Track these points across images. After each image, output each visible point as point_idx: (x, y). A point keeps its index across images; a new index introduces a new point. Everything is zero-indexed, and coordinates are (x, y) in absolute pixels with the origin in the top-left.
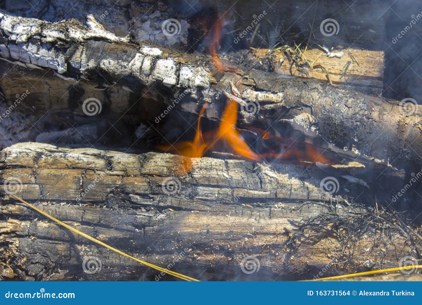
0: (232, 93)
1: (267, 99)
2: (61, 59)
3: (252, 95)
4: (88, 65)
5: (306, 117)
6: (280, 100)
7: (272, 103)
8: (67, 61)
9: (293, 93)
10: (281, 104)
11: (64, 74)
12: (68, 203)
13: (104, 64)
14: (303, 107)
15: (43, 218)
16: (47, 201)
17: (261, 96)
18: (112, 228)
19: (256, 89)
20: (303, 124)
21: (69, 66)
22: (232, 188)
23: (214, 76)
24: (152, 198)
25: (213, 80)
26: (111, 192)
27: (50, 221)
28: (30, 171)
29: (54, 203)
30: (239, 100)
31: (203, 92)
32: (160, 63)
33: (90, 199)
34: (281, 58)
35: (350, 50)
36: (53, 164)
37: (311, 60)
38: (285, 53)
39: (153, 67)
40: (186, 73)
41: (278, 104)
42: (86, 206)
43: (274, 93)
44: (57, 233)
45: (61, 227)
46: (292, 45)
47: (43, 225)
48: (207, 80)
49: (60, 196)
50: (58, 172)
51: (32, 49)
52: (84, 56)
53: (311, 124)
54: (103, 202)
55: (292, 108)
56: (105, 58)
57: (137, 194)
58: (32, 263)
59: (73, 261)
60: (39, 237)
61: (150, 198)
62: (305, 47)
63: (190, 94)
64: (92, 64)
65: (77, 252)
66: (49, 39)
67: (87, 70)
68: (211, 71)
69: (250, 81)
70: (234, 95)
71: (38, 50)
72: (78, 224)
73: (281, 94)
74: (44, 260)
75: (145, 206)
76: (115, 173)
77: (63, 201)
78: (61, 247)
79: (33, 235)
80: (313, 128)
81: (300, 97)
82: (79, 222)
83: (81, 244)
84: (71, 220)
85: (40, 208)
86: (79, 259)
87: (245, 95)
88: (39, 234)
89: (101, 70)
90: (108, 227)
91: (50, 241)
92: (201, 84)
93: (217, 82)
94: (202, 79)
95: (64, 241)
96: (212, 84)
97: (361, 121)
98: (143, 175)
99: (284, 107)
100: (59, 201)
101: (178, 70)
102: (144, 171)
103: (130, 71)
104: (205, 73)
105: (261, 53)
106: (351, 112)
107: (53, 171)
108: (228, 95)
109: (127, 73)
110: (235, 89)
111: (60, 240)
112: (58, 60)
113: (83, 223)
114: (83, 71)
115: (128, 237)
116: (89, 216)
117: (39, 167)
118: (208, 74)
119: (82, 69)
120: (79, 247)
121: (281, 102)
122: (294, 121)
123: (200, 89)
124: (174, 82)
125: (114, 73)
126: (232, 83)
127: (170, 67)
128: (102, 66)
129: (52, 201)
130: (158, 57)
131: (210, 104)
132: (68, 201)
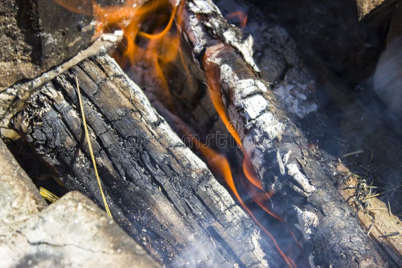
0: (282, 157)
1: (301, 182)
2: (204, 42)
3: (294, 169)
4: (214, 60)
5: (313, 218)
6: (309, 191)
7: (300, 187)
8: (205, 46)
9: (323, 195)
10: (307, 195)
11: (196, 54)
12: (102, 117)
13: (224, 68)
14: (319, 211)
15: (78, 110)
16: (93, 103)
17: (300, 177)
18: (112, 161)
19: (302, 171)
20: (306, 220)
21: (204, 50)
22: (216, 219)
23: (283, 135)
24: (157, 169)
25: (280, 138)
26: (136, 137)
27: (81, 117)
28: (104, 76)
29: (95, 109)
30: (282, 166)
31: (264, 140)
32: (259, 98)
33: (119, 128)
34: (352, 183)
36: (123, 88)
37: (372, 206)
38: (359, 184)
39: (249, 96)
40: (267, 118)
41: (305, 193)
42: (112, 131)
43: (310, 183)
44: (76, 127)
45: (83, 127)
46: (368, 184)
47: (74, 114)
48: (275, 134)
49: (102, 108)
50: (119, 94)
51: (194, 21)
52: (219, 52)
53: (311, 227)
54: (124, 138)
55: (311, 204)
56: (229, 64)
57: (149, 155)
58: (42, 130)
59: (68, 160)
60: (63, 120)
61: (155, 168)
62: (377, 193)
63: (256, 134)
64: (217, 61)
65: (77, 152)
66: (208, 25)
67: (211, 63)
68: (285, 131)
69: (303, 162)
70: (282, 159)
71: (196, 26)
72: (94, 136)
73: (313, 189)
74: (50, 136)
75: (147, 169)
76: (153, 131)
77: (102, 113)
78: (70, 141)
79: (62, 114)
80: (309, 231)
81: (325, 203)
82: (96, 135)
83: (83, 151)
84: (93, 130)
85: (82, 102)
86: (73, 161)
87: (289, 166)
88: (65, 117)
89: (219, 70)
90: (109, 156)
91: (67, 129)
93: (280, 141)
94: (273, 130)
95: (75, 138)
96: (276, 139)
98: (168, 150)
99: (306, 198)
100: (99, 111)
101: (263, 111)
102: (171, 149)
103: (234, 86)
104: (280, 129)
105: (341, 168)
106: (349, 245)
107: (117, 90)
108: (279, 156)
109: (231, 86)
110: (287, 156)
111: (74, 136)
112: (201, 41)
113: (99, 139)
114: (208, 61)
115: (115, 177)
116: (106, 139)
117: (112, 81)
118: (281, 131)
119: (209, 60)
120: (80, 153)
121: (308, 193)
122: (302, 213)
123: (265, 135)
124: (253, 116)
125: (224, 79)
126: (290, 152)
127: (261, 105)
128: (222, 68)
129: (96, 106)
130: (261, 93)
131: (262, 153)
132: (104, 116)
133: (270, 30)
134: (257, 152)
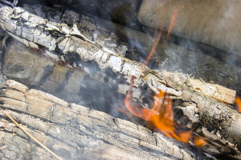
0: (152, 84)
1: (172, 93)
3: (164, 88)
4: (69, 49)
5: (194, 108)
6: (179, 95)
7: (173, 95)
8: (57, 44)
9: (187, 93)
10: (180, 98)
11: (52, 52)
12: (41, 120)
13: (79, 51)
14: (192, 103)
16: (29, 114)
17: (169, 90)
18: (64, 142)
19: (167, 86)
20: (191, 111)
21: (57, 47)
22: (140, 140)
23: (143, 72)
24: (92, 131)
26: (69, 120)
28: (23, 95)
29: (33, 117)
30: (155, 89)
31: (134, 80)
32: (112, 57)
33: (56, 120)
37: (195, 85)
39: (107, 60)
40: (127, 67)
41: (178, 97)
42: (52, 125)
43: (177, 90)
46: (185, 74)
48: (139, 74)
49: (37, 114)
50: (39, 100)
51: (37, 32)
52: (68, 43)
53: (196, 113)
54: (62, 125)
55: (186, 101)
56: (80, 47)
57: (84, 126)
58: (9, 150)
60: (18, 135)
61: (91, 131)
62: (192, 77)
63: (127, 79)
64: (72, 49)
67: (68, 52)
69: (164, 81)
70: (153, 86)
71: (41, 34)
72: (44, 134)
73: (180, 92)
74: (17, 150)
75: (87, 135)
76: (73, 111)
77: (38, 118)
79: (15, 133)
82: (45, 133)
84: (40, 131)
85: (23, 118)
87: (159, 87)
88: (19, 133)
89: (77, 53)
90: (62, 141)
91: (24, 140)
92: (134, 75)
93: (144, 76)
94: (136, 72)
96: (141, 76)
97: (225, 117)
98: (89, 116)
99: (181, 100)
100: (36, 117)
101: (123, 64)
102: (90, 115)
103: (94, 58)
104: (138, 69)
105: (167, 73)
106: (220, 112)
107: (37, 99)
108: (150, 85)
109: (91, 59)
110: (154, 83)
112: (51, 42)
113: (47, 134)
114: (65, 52)
115: (72, 151)
117: (28, 94)
118: (141, 70)
120: (40, 150)
121: (180, 96)
122: (186, 109)
123: (134, 78)
124: (119, 70)
125: (83, 57)
126: (153, 79)
127: (118, 62)
128: (77, 51)
129: (32, 115)
130: (112, 55)
131: (137, 88)
132: (41, 119)
133: (64, 15)
134: (134, 89)
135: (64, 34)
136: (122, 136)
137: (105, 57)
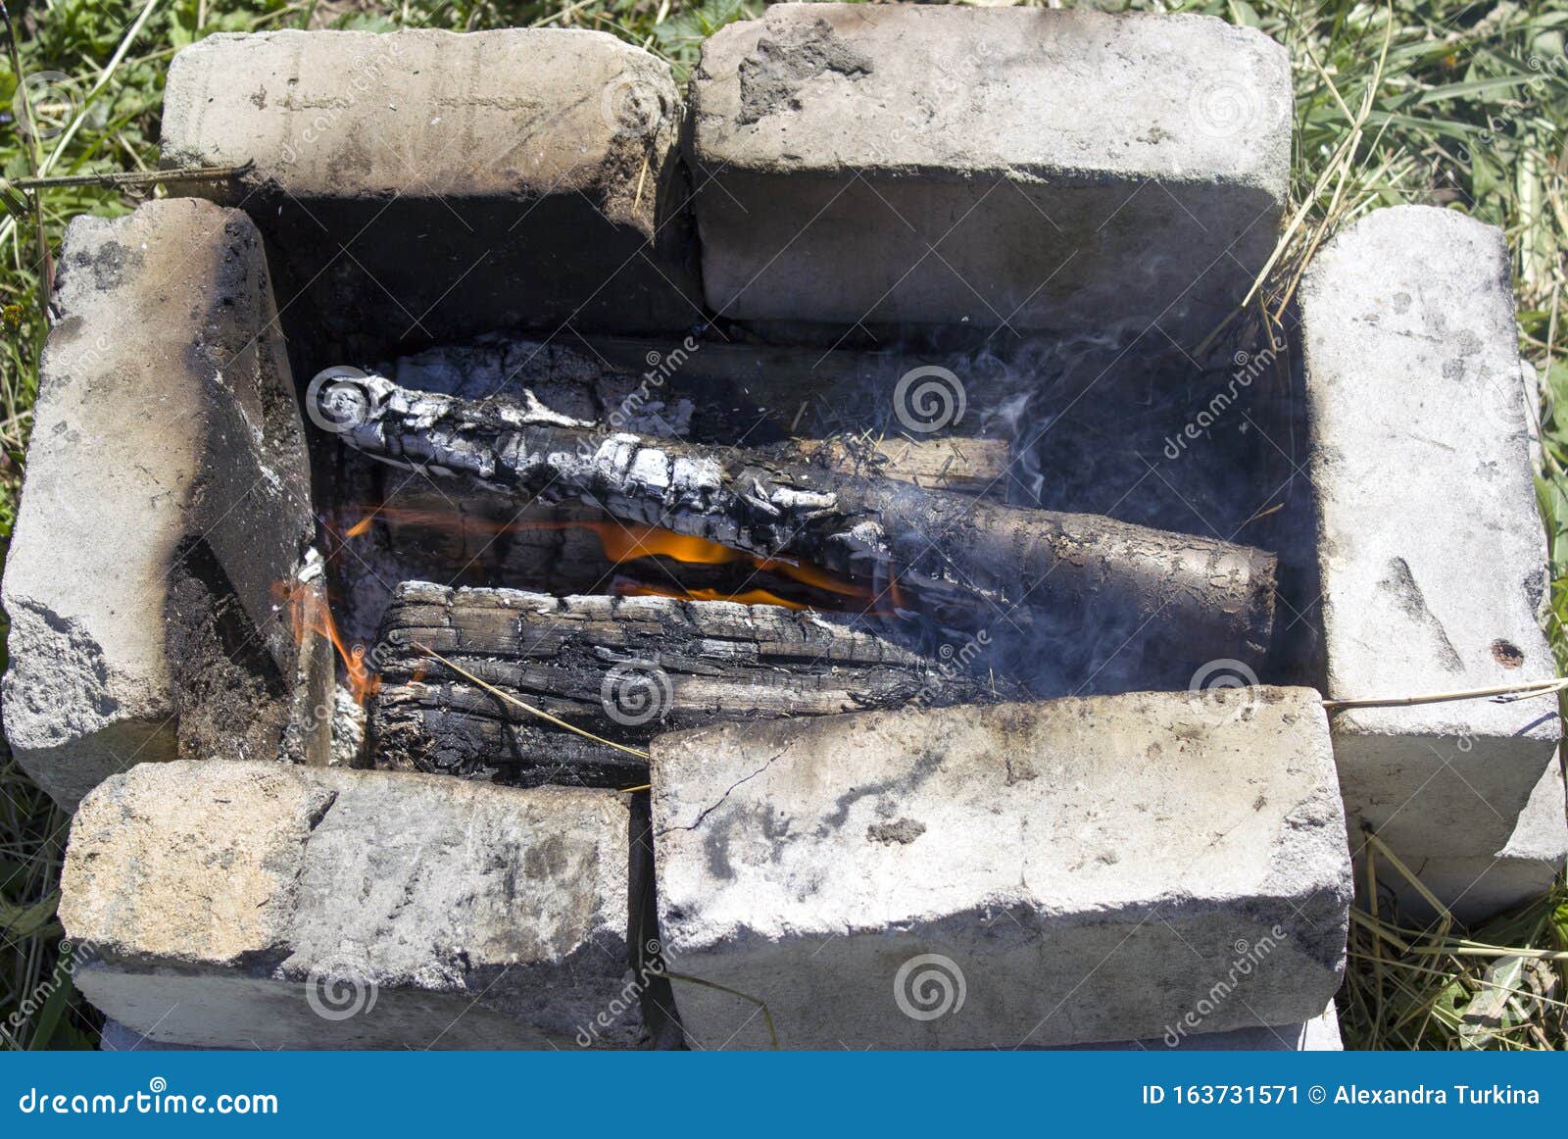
0: (756, 495)
1: (810, 502)
2: (485, 456)
3: (786, 496)
4: (529, 462)
5: (869, 528)
6: (831, 504)
7: (815, 508)
8: (495, 456)
9: (851, 494)
10: (835, 509)
11: (490, 478)
12: (498, 659)
13: (554, 461)
14: (868, 514)
15: (462, 679)
16: (467, 654)
17: (803, 498)
18: (569, 698)
19: (795, 488)
20: (865, 538)
21: (499, 463)
22: (756, 642)
23: (727, 471)
25: (727, 476)
26: (566, 642)
27: (473, 684)
28: (441, 610)
29: (478, 658)
30: (767, 506)
31: (710, 498)
32: (644, 455)
33: (534, 653)
34: (839, 451)
35: (953, 440)
36: (476, 601)
38: (848, 446)
39: (631, 463)
40: (683, 468)
41: (828, 510)
42: (527, 664)
43: (821, 493)
44: (480, 702)
45: (492, 695)
46: (859, 433)
47: (460, 690)
48: (718, 477)
49: (487, 647)
50: (485, 612)
51: (439, 439)
52: (523, 447)
53: (880, 539)
54: (553, 657)
55: (850, 515)
56: (557, 450)
57: (605, 646)
58: (444, 748)
59: (506, 753)
60: (455, 709)
61: (627, 653)
62: (879, 436)
63: (691, 500)
64: (535, 459)
65: (510, 733)
66: (468, 425)
67: (528, 470)
68: (723, 463)
69: (785, 477)
70: (758, 498)
71: (450, 442)
72: (516, 690)
73: (832, 496)
74: (461, 744)
76: (572, 615)
77: (492, 655)
78: (488, 726)
79: (446, 705)
80: (882, 547)
81: (862, 498)
82: (517, 687)
83: (518, 724)
84: (504, 685)
85: (456, 664)
86: (514, 747)
87: (776, 498)
88: (454, 704)
89: (551, 468)
90: (560, 696)
91: (473, 717)
92: (708, 483)
93: (731, 480)
94: (710, 476)
95: (493, 717)
96: (724, 482)
97: (956, 529)
98: (615, 619)
99: (836, 515)
100: (485, 655)
101: (671, 464)
102: (616, 615)
103: (594, 469)
104: (713, 466)
105: (808, 446)
106: (941, 518)
107: (477, 611)
108: (751, 499)
109: (590, 473)
110: (759, 488)
111: (486, 716)
112: (481, 455)
113: (522, 689)
114: (520, 472)
115: (592, 713)
116: (533, 680)
117: (455, 605)
118: (718, 467)
119: (519, 468)
120: (516, 730)
121: (832, 506)
122: (852, 535)
123: (705, 491)
124: (664, 483)
125: (569, 476)
126: (756, 481)
127: (658, 461)
128: (550, 461)
129: (474, 654)
130: (640, 446)
131: (722, 515)
132: (499, 656)
133: (509, 360)
134: (713, 520)
135: (510, 428)
136: (709, 644)
137: (622, 460)
